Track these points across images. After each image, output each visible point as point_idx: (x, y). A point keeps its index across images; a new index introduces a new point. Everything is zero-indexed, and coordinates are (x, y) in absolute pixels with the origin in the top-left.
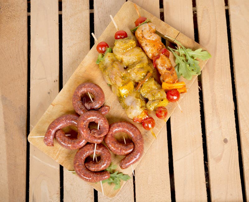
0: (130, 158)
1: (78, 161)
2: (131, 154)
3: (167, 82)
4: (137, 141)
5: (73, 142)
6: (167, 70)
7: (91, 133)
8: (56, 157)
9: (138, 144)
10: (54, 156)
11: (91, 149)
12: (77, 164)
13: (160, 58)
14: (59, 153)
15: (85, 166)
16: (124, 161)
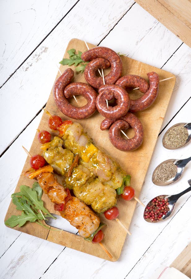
0: (65, 80)
1: (118, 64)
2: (65, 85)
3: (49, 172)
4: (63, 100)
5: (129, 81)
6: (53, 187)
7: (113, 93)
8: (141, 66)
9: (61, 97)
10: (143, 66)
11: (109, 80)
12: (118, 61)
13: (64, 198)
14: (140, 70)
15: (109, 62)
16: (70, 76)
